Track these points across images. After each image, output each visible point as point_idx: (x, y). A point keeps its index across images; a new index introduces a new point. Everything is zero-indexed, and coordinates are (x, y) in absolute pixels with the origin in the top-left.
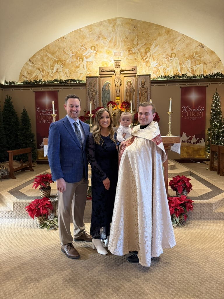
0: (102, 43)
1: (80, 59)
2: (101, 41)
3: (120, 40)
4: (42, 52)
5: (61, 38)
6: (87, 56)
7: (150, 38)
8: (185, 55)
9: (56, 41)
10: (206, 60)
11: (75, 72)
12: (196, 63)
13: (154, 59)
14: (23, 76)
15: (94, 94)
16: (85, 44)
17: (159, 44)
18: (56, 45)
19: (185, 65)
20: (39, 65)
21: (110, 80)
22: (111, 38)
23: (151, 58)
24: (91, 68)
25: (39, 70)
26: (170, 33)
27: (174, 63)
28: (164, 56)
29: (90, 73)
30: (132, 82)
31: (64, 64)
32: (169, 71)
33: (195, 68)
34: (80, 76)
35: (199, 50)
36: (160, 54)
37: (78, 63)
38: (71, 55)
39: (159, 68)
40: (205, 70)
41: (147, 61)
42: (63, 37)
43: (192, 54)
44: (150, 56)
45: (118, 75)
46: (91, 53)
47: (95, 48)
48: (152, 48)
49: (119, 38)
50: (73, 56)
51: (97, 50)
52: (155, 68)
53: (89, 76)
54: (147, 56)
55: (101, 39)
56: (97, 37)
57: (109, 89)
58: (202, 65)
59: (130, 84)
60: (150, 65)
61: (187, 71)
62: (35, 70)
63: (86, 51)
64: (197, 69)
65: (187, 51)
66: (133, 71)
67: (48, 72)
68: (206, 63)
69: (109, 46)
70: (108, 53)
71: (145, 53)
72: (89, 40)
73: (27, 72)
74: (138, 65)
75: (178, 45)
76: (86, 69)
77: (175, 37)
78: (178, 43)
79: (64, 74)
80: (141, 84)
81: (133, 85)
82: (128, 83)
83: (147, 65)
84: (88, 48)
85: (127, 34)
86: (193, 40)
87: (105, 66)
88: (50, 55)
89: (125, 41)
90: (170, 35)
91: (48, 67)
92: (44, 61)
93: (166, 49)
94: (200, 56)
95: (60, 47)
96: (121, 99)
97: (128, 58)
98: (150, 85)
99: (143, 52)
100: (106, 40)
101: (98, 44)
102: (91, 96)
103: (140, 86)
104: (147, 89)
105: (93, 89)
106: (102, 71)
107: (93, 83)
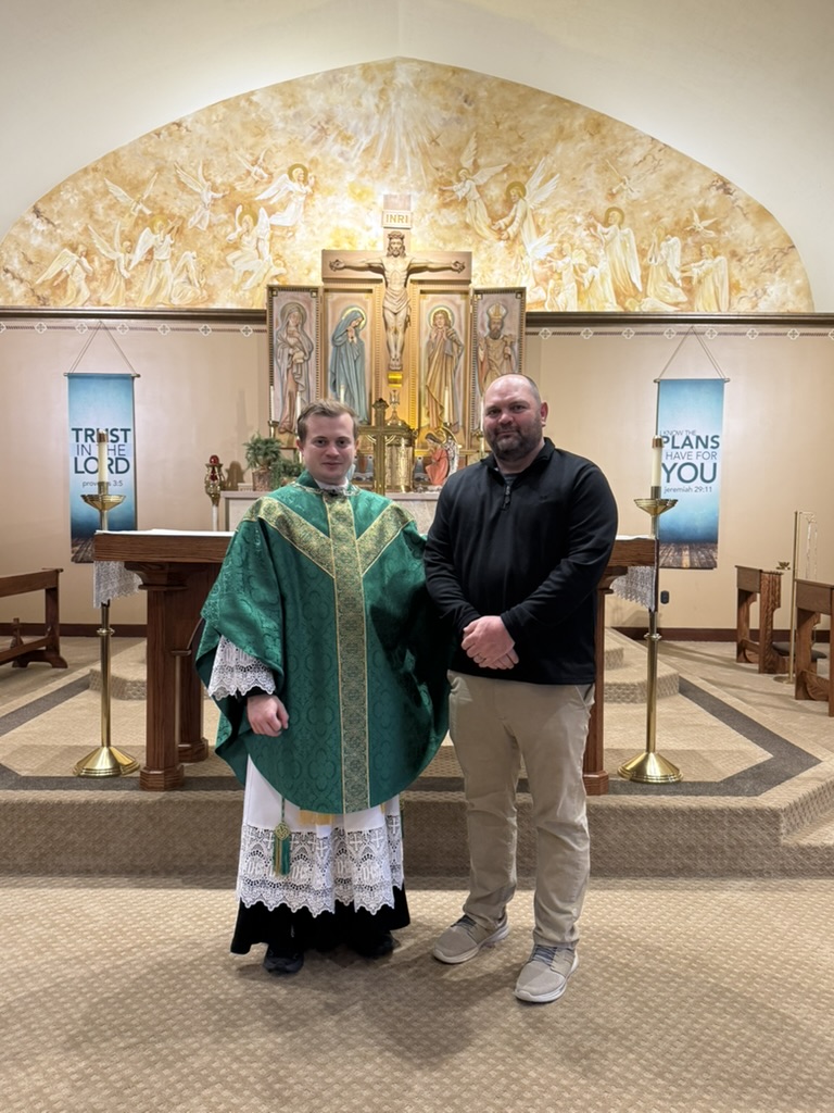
0: (336, 157)
1: (244, 213)
2: (333, 147)
3: (408, 149)
4: (89, 177)
5: (167, 127)
6: (271, 203)
7: (524, 146)
8: (659, 218)
9: (148, 136)
10: (738, 242)
11: (222, 267)
12: (701, 251)
13: (538, 228)
14: (7, 271)
15: (299, 356)
16: (265, 155)
17: (561, 173)
18: (146, 153)
19: (659, 259)
20: (72, 229)
21: (365, 304)
22: (370, 138)
23: (529, 226)
24: (287, 252)
25: (74, 250)
26: (604, 131)
27: (617, 246)
28: (579, 219)
29: (283, 271)
30: (452, 315)
31: (180, 231)
32: (597, 278)
33: (696, 270)
34: (243, 281)
35: (712, 203)
36: (563, 210)
37: (235, 229)
38: (208, 196)
39: (559, 264)
40: (733, 280)
41: (512, 236)
42: (179, 125)
43: (685, 215)
44: (525, 215)
45: (397, 287)
46: (291, 192)
47: (306, 172)
48: (532, 184)
49: (404, 140)
50: (214, 199)
51: (316, 182)
52: (542, 263)
53: (281, 284)
54: (512, 214)
55: (331, 138)
56: (315, 131)
57: (359, 340)
59: (446, 325)
60: (524, 251)
61: (666, 279)
62: (58, 252)
63: (270, 182)
64: (707, 274)
65: (667, 206)
66: (459, 271)
67: (112, 262)
68: (740, 251)
69: (361, 167)
70: (360, 195)
72: (282, 141)
73: (25, 256)
74: (477, 249)
75: (633, 178)
76: (268, 256)
77: (621, 148)
78: (635, 173)
79: (176, 272)
80: (490, 327)
81: (455, 327)
82: (435, 318)
83: (510, 249)
85: (437, 126)
86: (692, 164)
87: (346, 246)
88: (119, 193)
89: (425, 153)
90: (604, 137)
91: (110, 239)
92: (96, 217)
93: (588, 193)
94: (715, 227)
95: (163, 162)
96: (406, 383)
97: (436, 221)
98: (525, 329)
99: (497, 200)
100: (352, 143)
101: (320, 159)
102: (285, 364)
103: (484, 332)
104: (511, 346)
105: (296, 334)
106: (335, 266)
107: (296, 313)
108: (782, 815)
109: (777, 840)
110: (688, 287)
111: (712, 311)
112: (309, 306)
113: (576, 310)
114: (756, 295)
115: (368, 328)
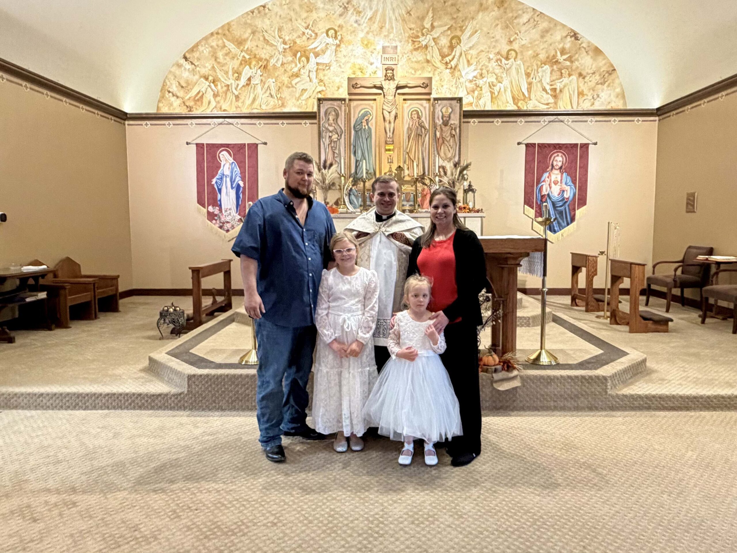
0: (353, 23)
1: (301, 56)
2: (351, 17)
3: (394, 18)
4: (214, 38)
5: (258, 8)
6: (317, 50)
7: (460, 15)
8: (537, 55)
9: (247, 13)
10: (583, 67)
11: (289, 87)
12: (562, 73)
13: (468, 61)
14: (169, 92)
15: (335, 137)
16: (313, 23)
17: (481, 29)
18: (246, 23)
19: (537, 78)
20: (205, 67)
21: (372, 107)
22: (372, 12)
23: (463, 60)
24: (326, 78)
25: (207, 79)
26: (506, 5)
27: (513, 71)
28: (491, 56)
29: (324, 89)
30: (421, 112)
31: (265, 67)
32: (502, 89)
33: (558, 84)
34: (301, 95)
35: (568, 46)
36: (482, 51)
37: (296, 65)
38: (281, 47)
39: (480, 82)
40: (580, 90)
41: (453, 66)
42: (264, 7)
43: (552, 53)
44: (461, 54)
45: (390, 98)
46: (328, 44)
47: (336, 32)
48: (464, 37)
49: (391, 12)
50: (285, 49)
51: (342, 38)
52: (471, 81)
53: (323, 97)
54: (453, 54)
55: (350, 13)
56: (341, 9)
57: (369, 127)
58: (574, 77)
59: (418, 118)
60: (461, 75)
61: (541, 89)
62: (197, 81)
63: (315, 38)
64: (565, 86)
65: (542, 47)
66: (425, 88)
67: (228, 86)
68: (584, 73)
69: (368, 29)
70: (367, 45)
71: (449, 47)
72: (322, 14)
73: (179, 83)
74: (434, 74)
75: (522, 32)
76: (315, 80)
77: (515, 15)
78: (523, 29)
79: (264, 90)
80: (442, 119)
81: (423, 119)
82: (411, 114)
83: (452, 74)
84: (319, 33)
85: (410, 4)
86: (556, 23)
87: (359, 74)
88: (231, 46)
89: (404, 20)
90: (506, 9)
91: (227, 73)
92: (218, 60)
93: (497, 41)
94: (570, 59)
95: (255, 28)
96: (396, 151)
97: (410, 59)
98: (463, 120)
99: (445, 46)
100: (362, 15)
101: (344, 25)
102: (327, 142)
103: (439, 122)
104: (455, 130)
105: (334, 125)
106: (355, 86)
107: (333, 113)
108: (609, 379)
109: (606, 392)
110: (554, 94)
111: (569, 109)
112: (340, 108)
113: (490, 109)
114: (593, 98)
115: (373, 121)
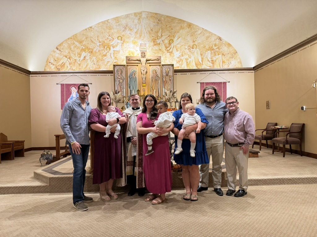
0: (129, 34)
1: (107, 48)
2: (128, 32)
3: (145, 32)
4: (70, 40)
5: (88, 28)
6: (113, 45)
7: (173, 31)
8: (205, 47)
9: (84, 30)
10: (224, 51)
12: (215, 54)
13: (177, 50)
14: (50, 63)
15: (121, 81)
16: (112, 34)
17: (182, 37)
18: (83, 34)
19: (205, 56)
20: (66, 52)
21: (136, 69)
22: (136, 29)
23: (175, 49)
24: (118, 57)
25: (66, 57)
26: (191, 27)
27: (195, 53)
28: (186, 47)
29: (117, 61)
30: (157, 70)
31: (92, 52)
32: (191, 61)
33: (214, 58)
34: (107, 64)
35: (217, 43)
36: (182, 45)
37: (105, 51)
38: (98, 44)
39: (182, 58)
40: (223, 60)
41: (171, 52)
42: (91, 27)
43: (211, 46)
44: (174, 47)
45: (144, 64)
46: (118, 43)
47: (122, 38)
48: (175, 40)
49: (144, 30)
50: (100, 45)
51: (124, 40)
52: (178, 58)
53: (116, 64)
54: (171, 47)
55: (127, 30)
56: (124, 28)
57: (135, 77)
58: (220, 55)
59: (156, 73)
60: (174, 55)
61: (207, 61)
62: (62, 58)
64: (217, 59)
65: (207, 43)
66: (158, 60)
67: (76, 60)
68: (224, 54)
69: (135, 36)
70: (135, 43)
71: (169, 44)
72: (116, 31)
73: (54, 59)
74: (163, 55)
75: (199, 37)
76: (113, 58)
77: (195, 31)
79: (91, 62)
80: (166, 73)
81: (158, 73)
82: (153, 71)
83: (170, 55)
84: (114, 38)
85: (152, 26)
86: (212, 34)
87: (132, 55)
88: (77, 43)
89: (150, 33)
90: (191, 28)
91: (75, 54)
92: (71, 49)
93: (188, 41)
94: (218, 48)
95: (87, 36)
96: (147, 86)
97: (153, 49)
98: (174, 73)
99: (167, 43)
100: (132, 31)
101: (125, 35)
102: (118, 83)
103: (165, 74)
104: (171, 78)
105: (120, 76)
106: (129, 60)
107: (120, 71)
110: (213, 62)
111: (219, 68)
112: (123, 69)
113: (186, 69)
114: (229, 64)
115: (137, 74)
